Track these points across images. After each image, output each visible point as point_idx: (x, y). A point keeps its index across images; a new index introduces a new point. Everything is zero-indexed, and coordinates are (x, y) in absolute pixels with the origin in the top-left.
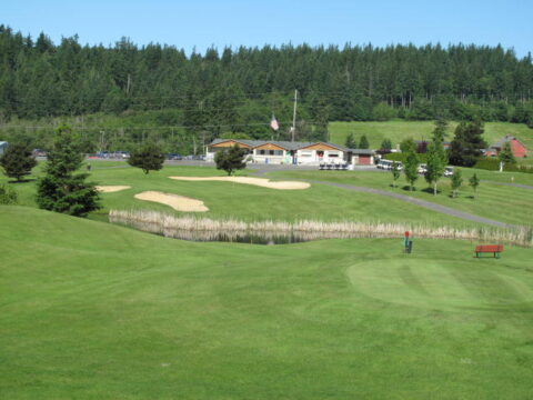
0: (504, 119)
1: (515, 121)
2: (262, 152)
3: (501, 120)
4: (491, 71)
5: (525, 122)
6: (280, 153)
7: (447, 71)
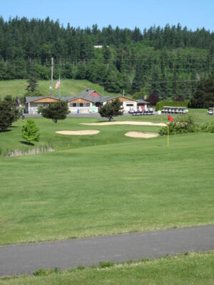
0: (70, 77)
1: (78, 78)
2: (74, 105)
3: (67, 78)
4: (49, 39)
5: (87, 78)
6: (88, 105)
7: (16, 39)
